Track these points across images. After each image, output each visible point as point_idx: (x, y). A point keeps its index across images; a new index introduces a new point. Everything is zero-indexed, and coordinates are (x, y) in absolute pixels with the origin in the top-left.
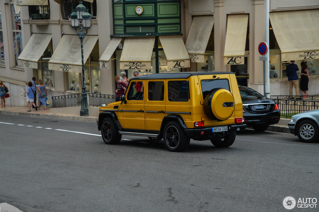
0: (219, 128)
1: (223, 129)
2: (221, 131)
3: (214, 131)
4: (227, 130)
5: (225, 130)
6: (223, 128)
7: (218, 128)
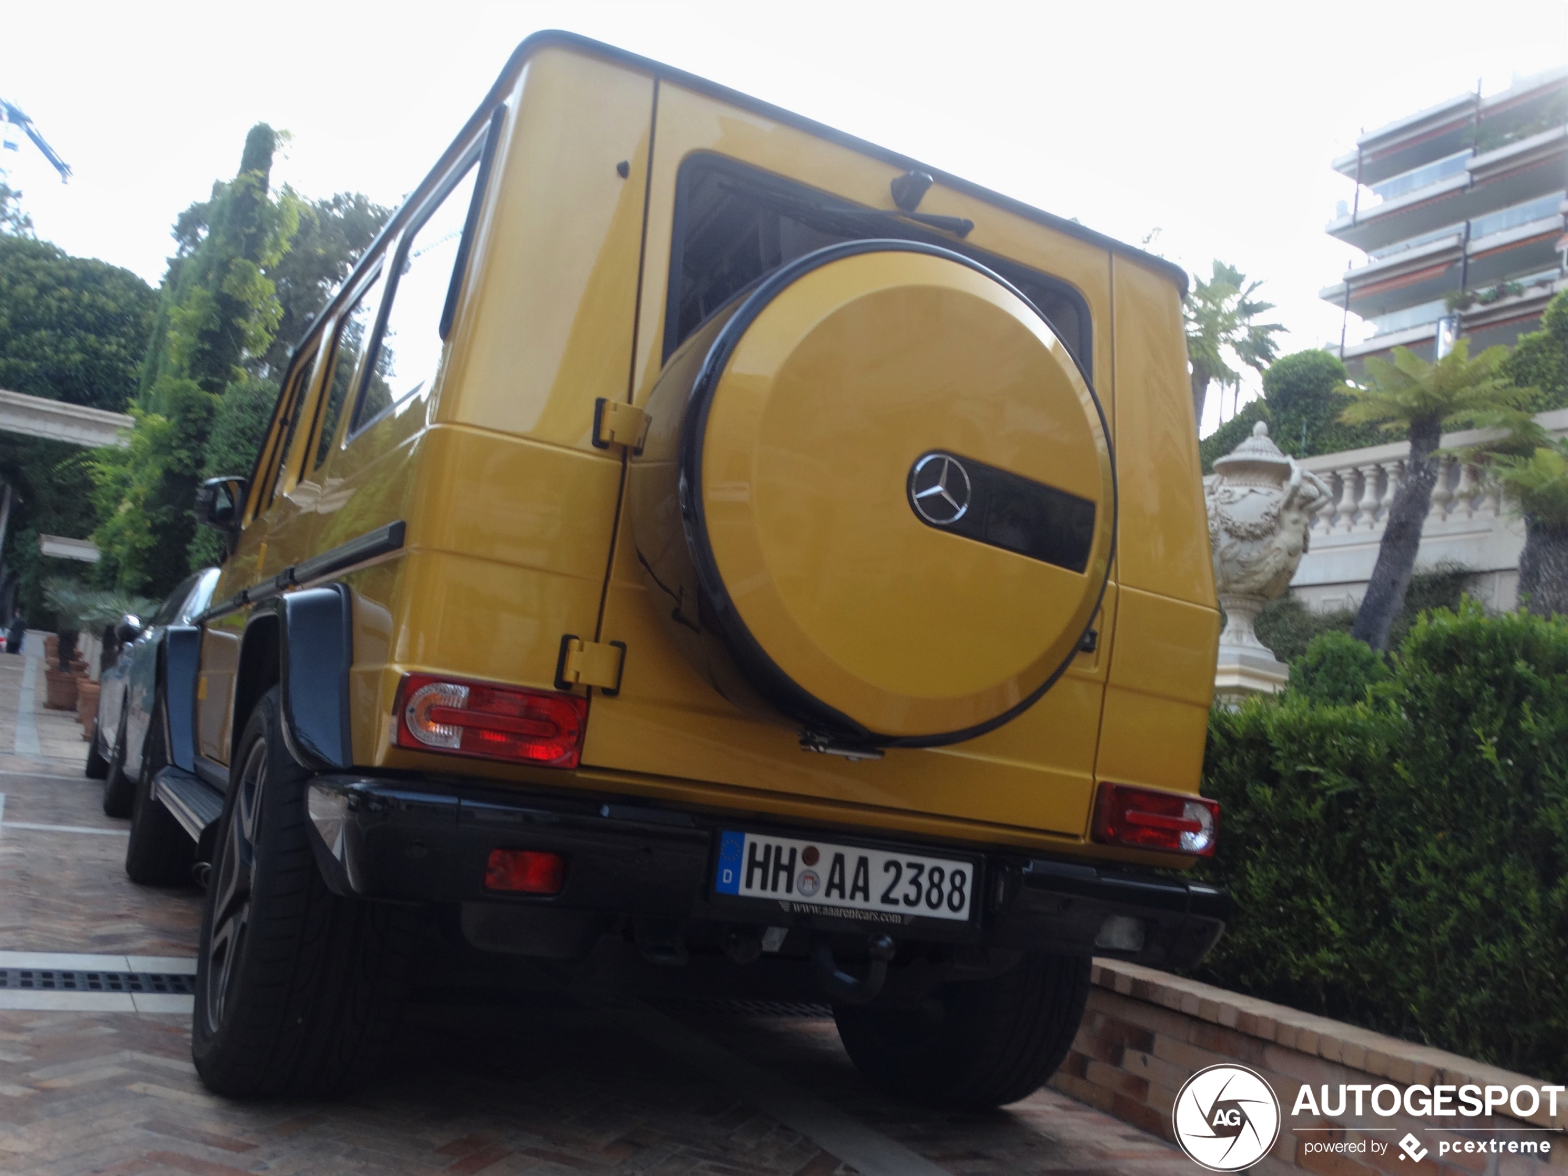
0: (839, 859)
1: (905, 888)
2: (859, 902)
3: (756, 891)
4: (964, 915)
5: (922, 910)
6: (908, 874)
7: (827, 852)
